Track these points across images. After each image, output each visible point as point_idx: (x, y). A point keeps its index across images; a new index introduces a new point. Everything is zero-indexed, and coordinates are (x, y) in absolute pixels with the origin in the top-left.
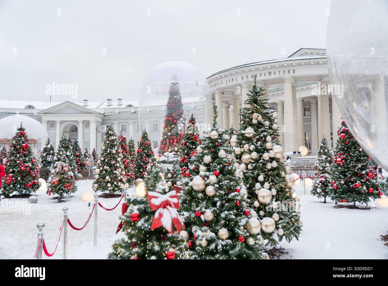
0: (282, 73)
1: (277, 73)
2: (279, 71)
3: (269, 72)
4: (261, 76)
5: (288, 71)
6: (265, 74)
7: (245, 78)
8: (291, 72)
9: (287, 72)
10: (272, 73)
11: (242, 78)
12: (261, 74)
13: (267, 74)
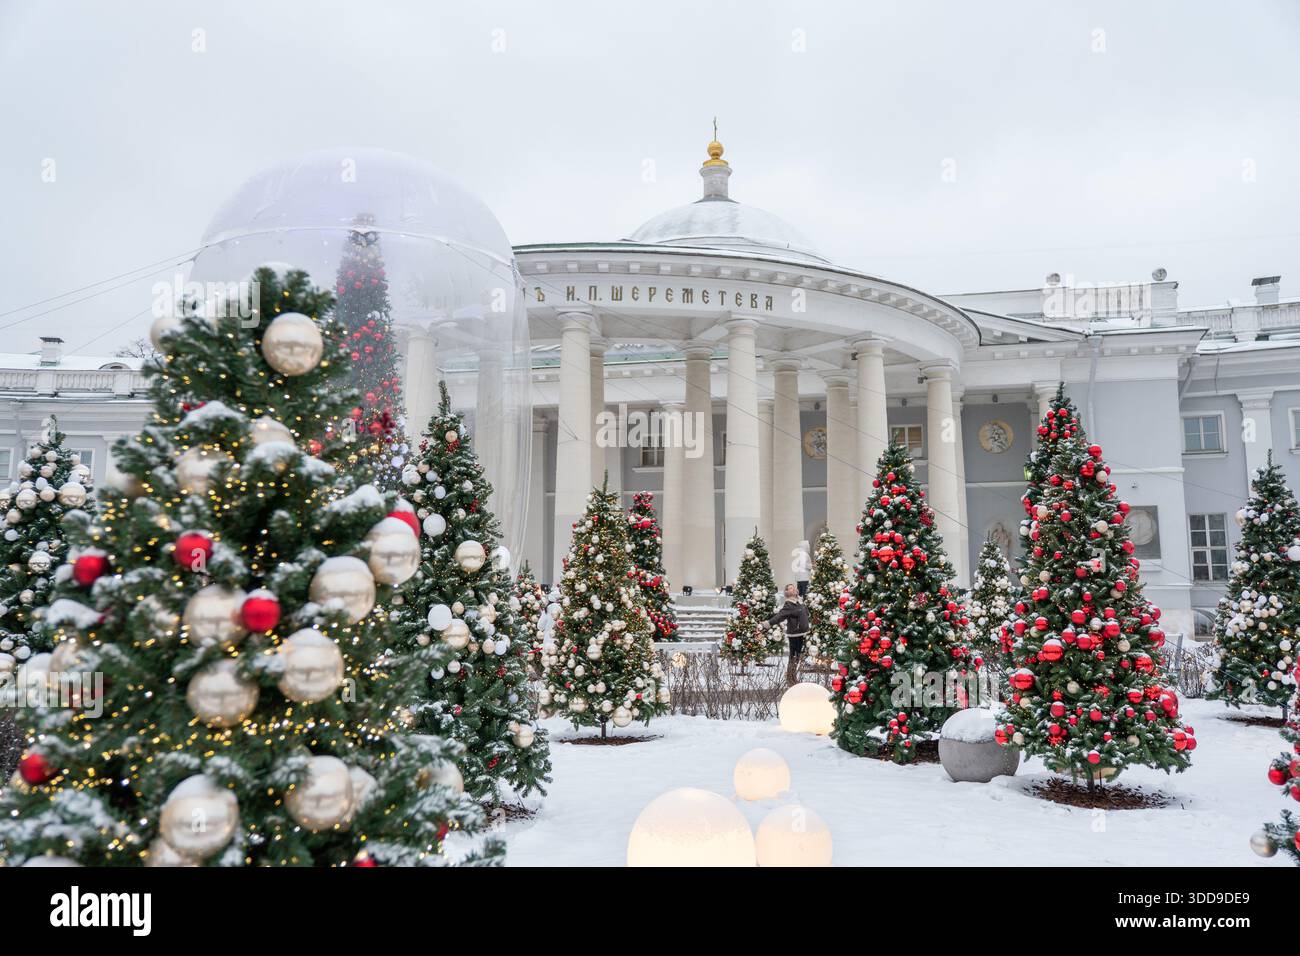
0: (730, 298)
1: (714, 298)
2: (722, 293)
3: (686, 290)
4: (651, 296)
5: (753, 300)
6: (669, 292)
7: (582, 293)
8: (761, 301)
9: (746, 301)
10: (697, 296)
11: (570, 293)
12: (652, 292)
13: (678, 294)
